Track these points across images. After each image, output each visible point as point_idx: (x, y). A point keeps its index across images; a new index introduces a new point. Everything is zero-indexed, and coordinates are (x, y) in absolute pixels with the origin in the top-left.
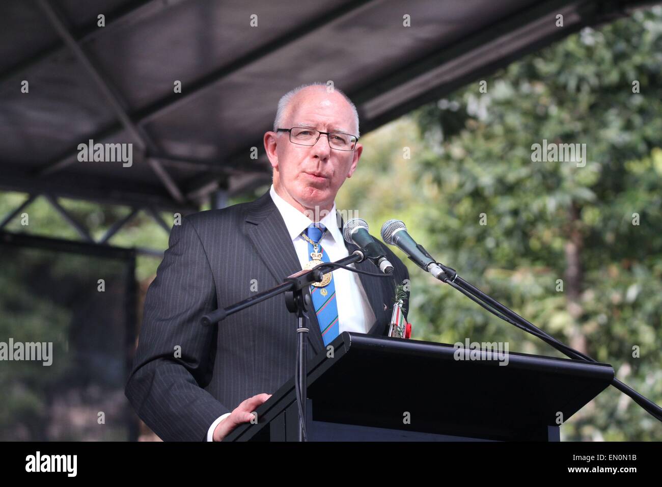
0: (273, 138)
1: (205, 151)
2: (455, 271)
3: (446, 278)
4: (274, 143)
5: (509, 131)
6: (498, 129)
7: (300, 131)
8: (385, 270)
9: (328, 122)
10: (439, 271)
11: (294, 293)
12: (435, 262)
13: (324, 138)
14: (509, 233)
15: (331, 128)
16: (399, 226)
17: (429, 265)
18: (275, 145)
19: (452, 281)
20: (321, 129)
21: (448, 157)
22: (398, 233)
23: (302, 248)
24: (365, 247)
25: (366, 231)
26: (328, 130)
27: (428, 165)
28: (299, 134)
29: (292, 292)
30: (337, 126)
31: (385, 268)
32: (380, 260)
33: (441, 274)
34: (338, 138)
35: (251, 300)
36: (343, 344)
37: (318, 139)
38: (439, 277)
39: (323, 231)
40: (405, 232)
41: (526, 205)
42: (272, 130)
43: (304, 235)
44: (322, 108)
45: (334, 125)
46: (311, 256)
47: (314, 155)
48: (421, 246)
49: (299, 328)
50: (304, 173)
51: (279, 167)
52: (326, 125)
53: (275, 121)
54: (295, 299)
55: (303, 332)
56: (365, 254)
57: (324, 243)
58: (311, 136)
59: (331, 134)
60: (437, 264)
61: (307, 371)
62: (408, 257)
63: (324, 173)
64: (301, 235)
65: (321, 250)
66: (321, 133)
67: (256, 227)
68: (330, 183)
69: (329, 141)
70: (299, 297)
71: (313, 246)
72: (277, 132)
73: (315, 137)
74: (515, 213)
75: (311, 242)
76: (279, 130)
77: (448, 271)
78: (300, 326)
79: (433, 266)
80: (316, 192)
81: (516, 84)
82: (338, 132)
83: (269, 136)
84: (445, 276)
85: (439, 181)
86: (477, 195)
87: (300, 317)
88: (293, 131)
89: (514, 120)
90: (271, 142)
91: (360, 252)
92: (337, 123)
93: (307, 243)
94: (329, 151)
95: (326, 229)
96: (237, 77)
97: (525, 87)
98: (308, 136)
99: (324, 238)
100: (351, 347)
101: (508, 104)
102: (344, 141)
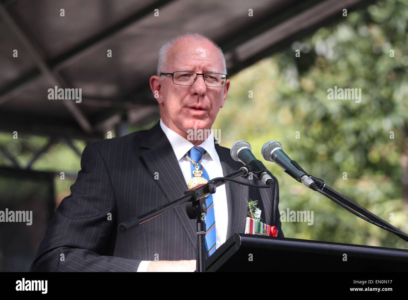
0: (157, 81)
1: (108, 90)
2: (323, 181)
3: (317, 187)
4: (158, 84)
5: (351, 67)
6: (342, 65)
7: (180, 75)
8: (266, 182)
9: (203, 65)
10: (311, 182)
11: (193, 203)
12: (306, 174)
13: (201, 78)
14: (353, 149)
15: (205, 70)
16: (277, 146)
17: (302, 177)
18: (160, 86)
19: (321, 189)
20: (197, 71)
21: (301, 91)
22: (275, 152)
23: (185, 167)
24: (250, 164)
25: (249, 151)
26: (203, 72)
27: (285, 97)
28: (179, 77)
29: (191, 202)
30: (210, 68)
31: (266, 180)
32: (262, 174)
33: (312, 184)
34: (212, 77)
35: (158, 210)
36: (235, 243)
37: (195, 79)
38: (311, 187)
39: (203, 153)
40: (281, 150)
41: (367, 126)
42: (156, 74)
43: (187, 157)
44: (196, 54)
45: (207, 67)
46: (193, 173)
47: (194, 93)
48: (295, 161)
49: (198, 231)
50: (186, 108)
51: (165, 104)
52: (201, 68)
53: (158, 67)
54: (194, 208)
55: (201, 235)
56: (249, 169)
57: (204, 163)
58: (190, 77)
59: (206, 75)
60: (309, 176)
61: (206, 267)
62: (285, 171)
63: (204, 106)
64: (185, 156)
65: (201, 168)
66: (198, 74)
67: (148, 151)
68: (209, 114)
69: (204, 81)
70: (197, 206)
71: (194, 165)
72: (160, 75)
73: (192, 78)
74: (357, 133)
75: (193, 162)
76: (162, 74)
77: (318, 181)
78: (199, 230)
79: (305, 178)
80: (198, 123)
81: (355, 28)
82: (211, 73)
83: (154, 79)
84: (316, 185)
85: (293, 110)
86: (326, 119)
87: (199, 222)
88: (175, 74)
89: (354, 57)
90: (156, 84)
91: (245, 168)
92: (209, 65)
93: (190, 163)
94: (206, 88)
95: (205, 152)
96: (133, 29)
97: (363, 30)
98: (187, 78)
99: (204, 159)
100: (241, 246)
101: (349, 45)
102: (216, 79)
